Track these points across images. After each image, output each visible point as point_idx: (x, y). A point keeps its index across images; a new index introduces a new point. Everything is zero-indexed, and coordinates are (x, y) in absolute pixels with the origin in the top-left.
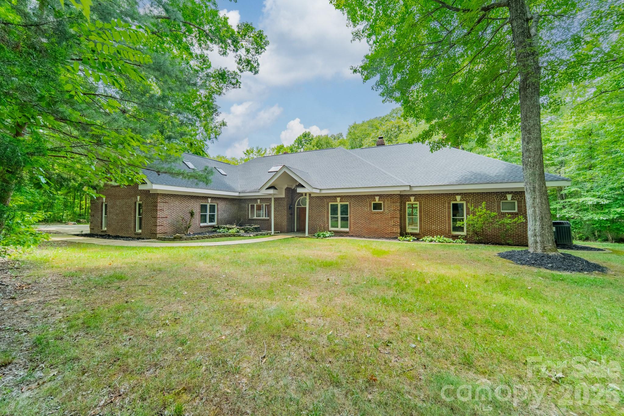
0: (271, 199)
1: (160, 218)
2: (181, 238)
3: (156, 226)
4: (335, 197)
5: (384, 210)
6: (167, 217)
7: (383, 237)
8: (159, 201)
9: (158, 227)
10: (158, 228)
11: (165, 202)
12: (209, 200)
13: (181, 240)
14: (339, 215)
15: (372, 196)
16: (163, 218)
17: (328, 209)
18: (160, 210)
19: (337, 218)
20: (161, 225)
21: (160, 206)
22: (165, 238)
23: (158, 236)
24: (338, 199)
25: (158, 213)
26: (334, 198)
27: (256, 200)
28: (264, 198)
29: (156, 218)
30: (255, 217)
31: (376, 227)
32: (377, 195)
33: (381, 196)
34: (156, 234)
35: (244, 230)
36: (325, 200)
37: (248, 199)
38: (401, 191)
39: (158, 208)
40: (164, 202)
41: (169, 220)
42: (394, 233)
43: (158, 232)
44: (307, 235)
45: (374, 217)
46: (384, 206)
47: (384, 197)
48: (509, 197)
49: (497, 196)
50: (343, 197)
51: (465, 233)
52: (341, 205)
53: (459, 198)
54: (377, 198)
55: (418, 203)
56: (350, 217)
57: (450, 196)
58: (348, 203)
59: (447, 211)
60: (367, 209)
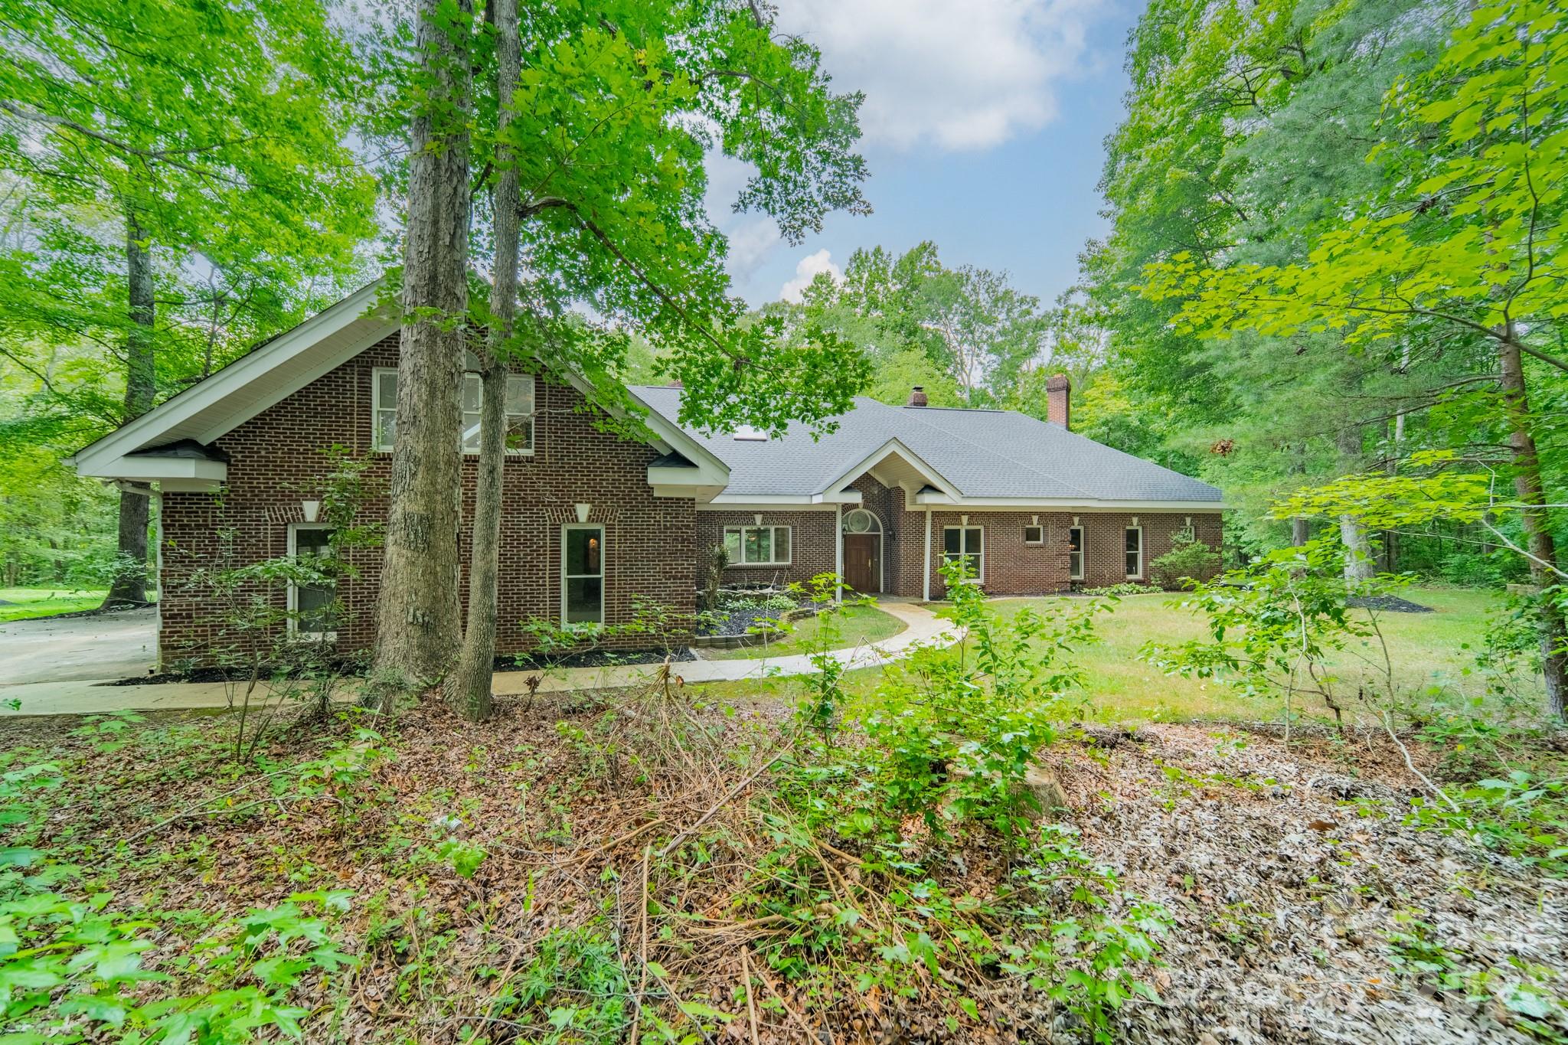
3: (692, 603)
4: (959, 514)
5: (1045, 541)
7: (1046, 592)
14: (963, 553)
15: (1026, 515)
17: (942, 538)
24: (965, 519)
26: (956, 515)
27: (750, 515)
28: (775, 513)
30: (745, 562)
31: (1032, 573)
32: (1035, 513)
33: (1042, 515)
36: (936, 520)
37: (723, 512)
38: (1074, 507)
42: (1062, 582)
44: (926, 599)
45: (1029, 554)
46: (1046, 535)
47: (1045, 516)
48: (1188, 520)
49: (1176, 519)
50: (973, 515)
51: (1139, 576)
52: (967, 532)
53: (1135, 520)
54: (1035, 519)
55: (1082, 528)
56: (987, 555)
57: (1125, 516)
58: (982, 528)
59: (1121, 542)
60: (1019, 539)
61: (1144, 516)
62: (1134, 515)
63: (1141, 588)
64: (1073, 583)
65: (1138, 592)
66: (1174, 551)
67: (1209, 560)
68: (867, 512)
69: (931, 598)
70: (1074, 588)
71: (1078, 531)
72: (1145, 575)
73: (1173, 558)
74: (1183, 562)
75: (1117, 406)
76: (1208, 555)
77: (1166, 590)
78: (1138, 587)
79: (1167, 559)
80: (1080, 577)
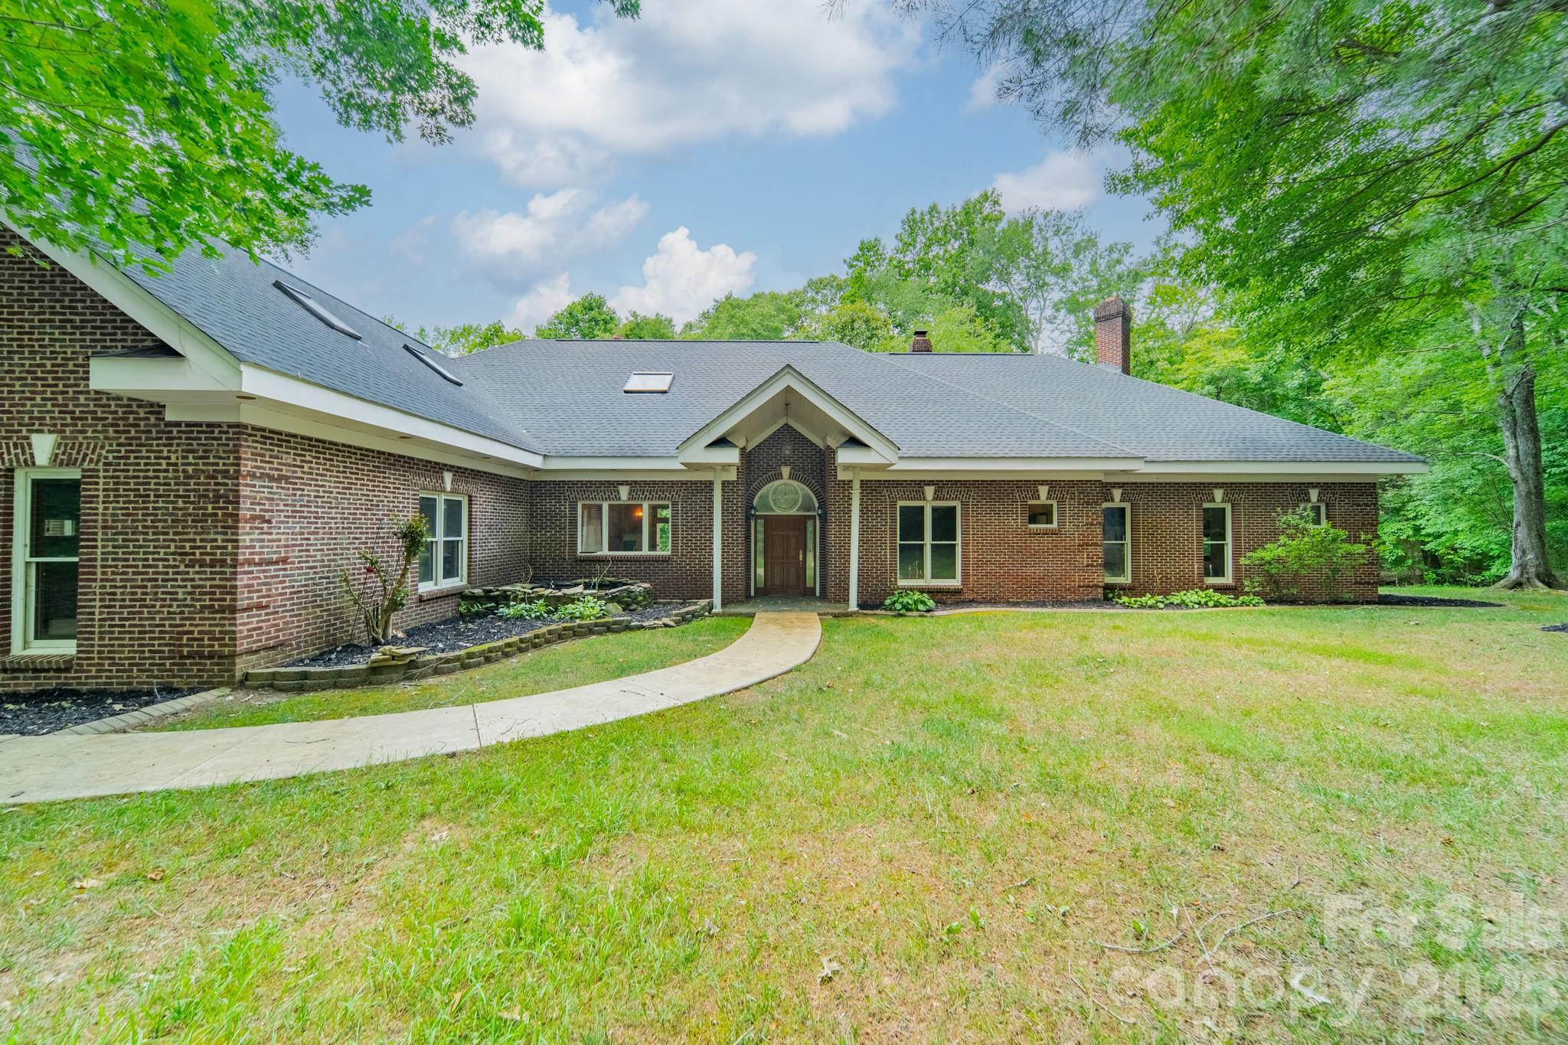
0: (710, 485)
1: (250, 562)
2: (412, 665)
3: (233, 610)
4: (920, 484)
5: (1061, 523)
6: (284, 561)
7: (1060, 603)
8: (247, 467)
9: (241, 618)
10: (244, 623)
11: (280, 478)
12: (448, 477)
13: (410, 678)
14: (928, 540)
15: (1029, 486)
16: (270, 563)
17: (894, 520)
18: (254, 518)
19: (921, 548)
20: (260, 607)
21: (252, 494)
22: (305, 676)
23: (242, 666)
24: (929, 491)
25: (245, 539)
26: (916, 486)
27: (612, 486)
28: (646, 483)
29: (226, 563)
30: (605, 552)
31: (1039, 571)
32: (1043, 483)
33: (1053, 485)
34: (233, 655)
35: (619, 602)
36: (885, 493)
37: (575, 483)
38: (1107, 473)
39: (245, 510)
40: (271, 478)
41: (298, 576)
42: (1089, 586)
43: (243, 645)
44: (853, 606)
45: (1034, 543)
46: (1062, 514)
47: (1060, 487)
48: (1314, 494)
49: (1293, 491)
50: (943, 486)
51: (1228, 579)
52: (935, 510)
53: (1218, 494)
54: (1043, 491)
55: (1127, 506)
56: (965, 544)
57: (1201, 488)
58: (957, 504)
59: (1195, 526)
60: (1016, 521)
61: (1234, 488)
62: (1218, 485)
63: (1224, 599)
64: (1109, 588)
65: (1217, 605)
66: (1283, 539)
67: (1348, 555)
68: (795, 483)
69: (862, 605)
70: (1109, 595)
71: (1123, 510)
72: (1238, 578)
73: (1281, 552)
74: (1300, 558)
75: (1225, 359)
76: (1347, 547)
77: (1269, 602)
78: (1217, 596)
79: (1270, 552)
80: (1126, 579)
